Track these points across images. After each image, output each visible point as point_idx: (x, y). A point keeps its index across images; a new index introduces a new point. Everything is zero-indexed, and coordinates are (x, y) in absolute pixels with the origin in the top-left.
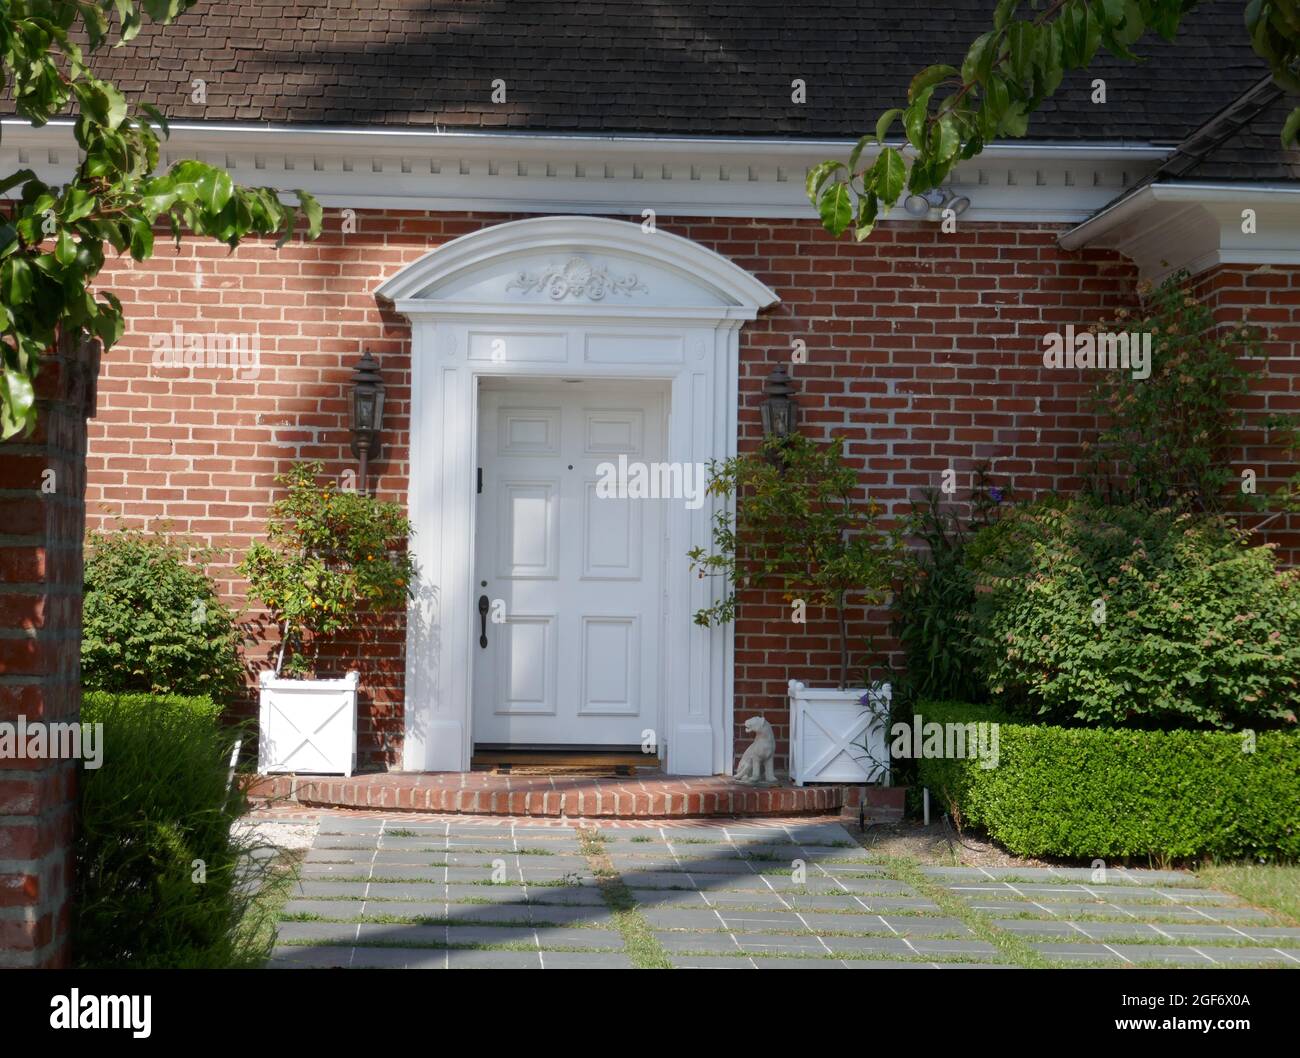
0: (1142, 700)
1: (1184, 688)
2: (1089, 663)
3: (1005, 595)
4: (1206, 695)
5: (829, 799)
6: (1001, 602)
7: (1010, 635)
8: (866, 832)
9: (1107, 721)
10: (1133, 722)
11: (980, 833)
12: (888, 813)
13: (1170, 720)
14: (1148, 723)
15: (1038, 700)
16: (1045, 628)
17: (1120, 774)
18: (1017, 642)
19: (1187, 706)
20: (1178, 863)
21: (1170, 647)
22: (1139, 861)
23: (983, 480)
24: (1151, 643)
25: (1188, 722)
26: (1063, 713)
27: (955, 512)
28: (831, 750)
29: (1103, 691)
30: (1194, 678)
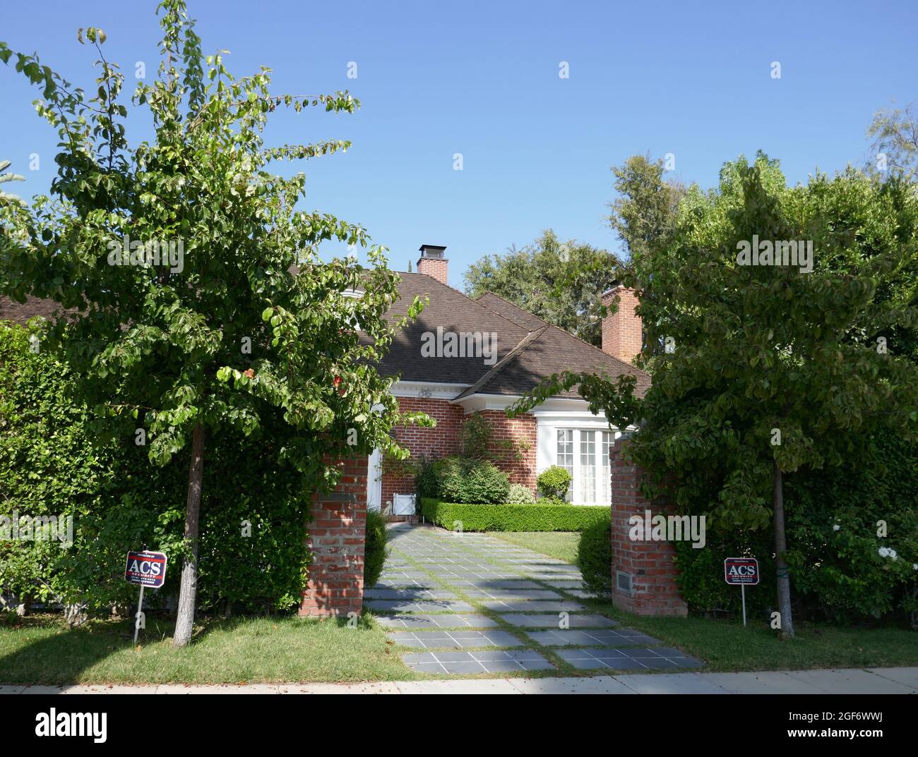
0: (474, 498)
1: (483, 496)
2: (464, 491)
3: (446, 476)
4: (487, 497)
5: (403, 518)
6: (445, 478)
7: (448, 485)
8: (413, 526)
9: (468, 502)
10: (473, 503)
11: (440, 526)
12: (416, 521)
13: (480, 502)
14: (475, 503)
15: (453, 498)
16: (455, 483)
17: (471, 513)
18: (449, 486)
19: (483, 499)
20: (481, 531)
21: (480, 487)
22: (473, 531)
23: (433, 451)
24: (477, 486)
25: (484, 503)
26: (459, 501)
27: (428, 458)
28: (403, 508)
29: (466, 496)
30: (485, 494)
